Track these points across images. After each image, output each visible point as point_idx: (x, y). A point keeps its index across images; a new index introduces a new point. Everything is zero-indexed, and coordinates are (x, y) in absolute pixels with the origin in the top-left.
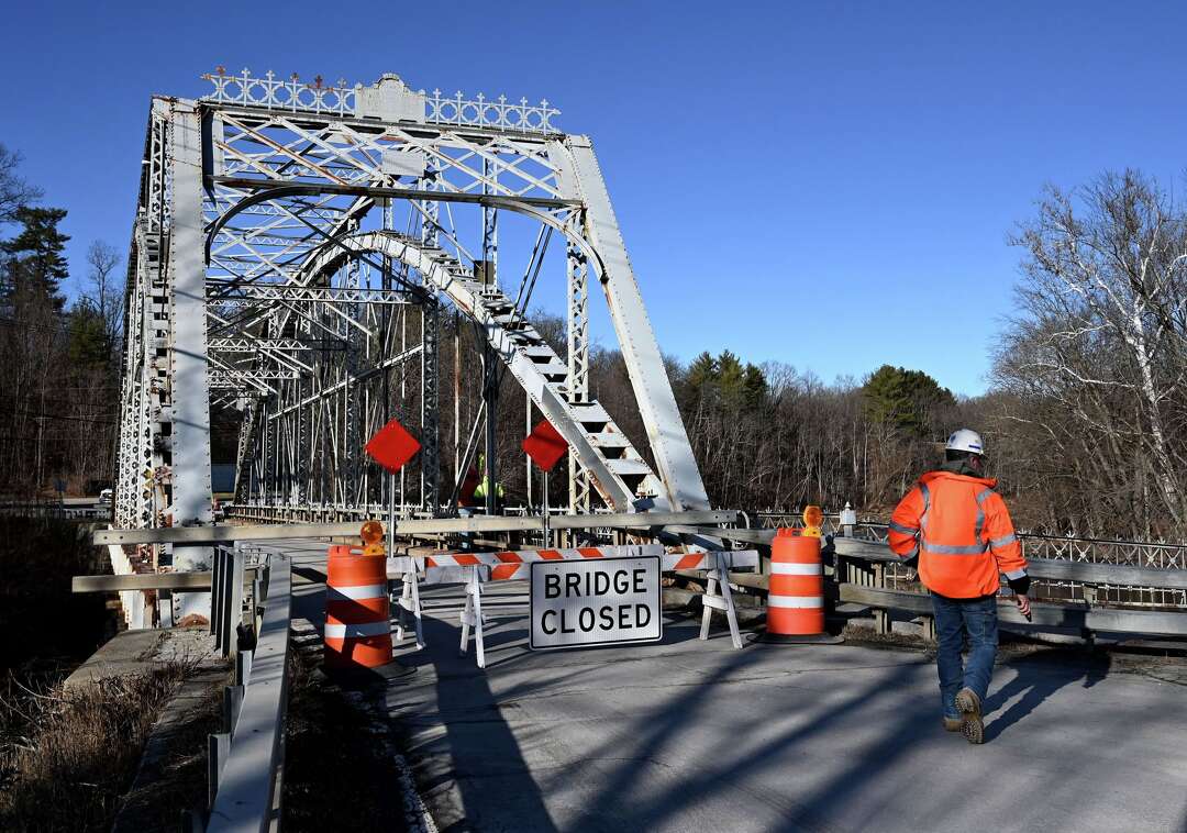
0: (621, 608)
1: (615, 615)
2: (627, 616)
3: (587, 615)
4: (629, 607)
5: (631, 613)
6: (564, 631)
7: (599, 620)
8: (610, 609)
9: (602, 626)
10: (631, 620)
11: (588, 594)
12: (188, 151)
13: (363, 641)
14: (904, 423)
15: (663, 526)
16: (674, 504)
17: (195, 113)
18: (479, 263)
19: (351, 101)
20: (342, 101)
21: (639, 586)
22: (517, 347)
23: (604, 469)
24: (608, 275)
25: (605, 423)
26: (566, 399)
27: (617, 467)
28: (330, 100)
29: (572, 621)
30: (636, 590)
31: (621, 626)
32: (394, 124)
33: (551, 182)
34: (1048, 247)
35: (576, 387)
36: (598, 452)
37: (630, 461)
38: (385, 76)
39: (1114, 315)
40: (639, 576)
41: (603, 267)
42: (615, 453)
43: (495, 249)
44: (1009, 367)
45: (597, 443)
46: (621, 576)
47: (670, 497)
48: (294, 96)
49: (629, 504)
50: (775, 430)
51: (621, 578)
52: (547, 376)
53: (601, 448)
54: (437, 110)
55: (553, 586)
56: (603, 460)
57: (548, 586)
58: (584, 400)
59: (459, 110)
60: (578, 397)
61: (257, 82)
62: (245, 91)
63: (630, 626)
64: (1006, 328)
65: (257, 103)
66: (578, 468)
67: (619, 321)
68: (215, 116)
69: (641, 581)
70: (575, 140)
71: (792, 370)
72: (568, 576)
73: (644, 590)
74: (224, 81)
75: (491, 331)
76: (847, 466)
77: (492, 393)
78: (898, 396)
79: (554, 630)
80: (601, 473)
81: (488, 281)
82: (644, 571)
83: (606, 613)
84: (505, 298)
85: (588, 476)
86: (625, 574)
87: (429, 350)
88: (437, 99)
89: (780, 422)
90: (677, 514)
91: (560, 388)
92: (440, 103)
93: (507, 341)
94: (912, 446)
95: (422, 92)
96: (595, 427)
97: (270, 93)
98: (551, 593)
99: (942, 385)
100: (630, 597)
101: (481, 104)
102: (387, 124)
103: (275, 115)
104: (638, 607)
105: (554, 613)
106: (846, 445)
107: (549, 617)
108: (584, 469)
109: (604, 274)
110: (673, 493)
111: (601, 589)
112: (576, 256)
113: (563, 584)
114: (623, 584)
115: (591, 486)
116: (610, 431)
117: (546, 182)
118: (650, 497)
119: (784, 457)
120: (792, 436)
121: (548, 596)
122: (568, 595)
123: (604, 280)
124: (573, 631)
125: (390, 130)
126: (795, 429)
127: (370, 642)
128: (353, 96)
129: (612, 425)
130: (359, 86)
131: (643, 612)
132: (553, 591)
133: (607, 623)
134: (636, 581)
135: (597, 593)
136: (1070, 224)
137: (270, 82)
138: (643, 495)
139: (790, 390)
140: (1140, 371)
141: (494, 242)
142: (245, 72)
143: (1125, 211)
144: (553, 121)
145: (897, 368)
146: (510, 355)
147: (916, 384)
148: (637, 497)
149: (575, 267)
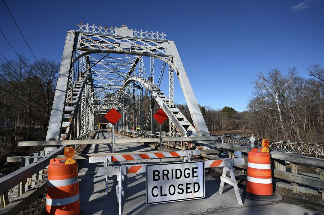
0: (187, 184)
1: (184, 188)
2: (189, 188)
3: (172, 188)
4: (190, 184)
5: (191, 186)
6: (162, 195)
7: (177, 190)
8: (182, 185)
9: (178, 193)
10: (191, 190)
11: (172, 178)
12: (71, 41)
13: (60, 208)
14: (229, 116)
15: (196, 141)
16: (199, 134)
17: (74, 33)
18: (150, 77)
19: (114, 32)
20: (112, 31)
21: (195, 174)
22: (157, 95)
23: (178, 124)
24: (179, 73)
25: (178, 112)
26: (169, 106)
27: (182, 123)
28: (109, 31)
29: (166, 191)
30: (193, 176)
31: (187, 192)
32: (125, 37)
33: (165, 51)
34: (259, 84)
35: (171, 103)
36: (177, 119)
37: (185, 122)
38: (123, 25)
39: (272, 96)
40: (195, 170)
41: (178, 71)
42: (181, 119)
43: (153, 74)
44: (250, 106)
45: (176, 117)
46: (187, 170)
47: (198, 132)
48: (100, 30)
49: (185, 133)
50: (207, 117)
51: (187, 171)
52: (164, 101)
53: (178, 118)
54: (136, 34)
55: (157, 175)
56: (178, 121)
57: (154, 175)
58: (173, 106)
59: (141, 35)
60: (172, 106)
61: (90, 26)
62: (87, 29)
63: (191, 192)
64: (250, 99)
65: (90, 32)
66: (172, 123)
67: (182, 84)
68: (80, 34)
69: (196, 172)
70: (170, 41)
71: (210, 107)
72: (164, 171)
73: (197, 176)
74: (82, 26)
75: (152, 92)
76: (219, 124)
77: (153, 107)
78: (228, 112)
79: (157, 195)
80: (178, 125)
81: (152, 81)
82: (197, 168)
83: (180, 187)
84: (156, 85)
85: (174, 125)
86: (189, 169)
87: (141, 99)
88: (136, 32)
89: (207, 116)
90: (200, 137)
91: (167, 104)
92: (137, 32)
93: (155, 94)
94: (231, 120)
95: (132, 30)
96: (176, 113)
97: (94, 29)
98: (155, 179)
99: (235, 110)
100: (191, 179)
101: (147, 33)
102: (123, 37)
103: (95, 35)
104: (195, 183)
105: (157, 188)
106: (219, 120)
107: (155, 189)
108: (173, 124)
109: (178, 72)
110: (199, 131)
111: (178, 176)
112: (171, 70)
113: (161, 175)
114: (188, 174)
115: (175, 128)
116: (180, 114)
117: (163, 51)
118: (191, 131)
119: (208, 122)
120: (210, 118)
121: (154, 180)
122: (163, 179)
123: (178, 74)
124: (166, 195)
125: (124, 39)
126: (210, 117)
127: (64, 208)
128: (115, 31)
129: (180, 112)
130: (116, 28)
131: (197, 186)
132: (157, 178)
133: (181, 191)
134: (193, 172)
135: (177, 178)
136: (264, 79)
137: (94, 27)
138: (189, 131)
139: (209, 111)
140: (277, 106)
141: (153, 73)
142: (87, 24)
143: (275, 76)
144: (165, 37)
145: (227, 107)
146: (156, 97)
147: (231, 110)
148: (187, 131)
149: (171, 73)
